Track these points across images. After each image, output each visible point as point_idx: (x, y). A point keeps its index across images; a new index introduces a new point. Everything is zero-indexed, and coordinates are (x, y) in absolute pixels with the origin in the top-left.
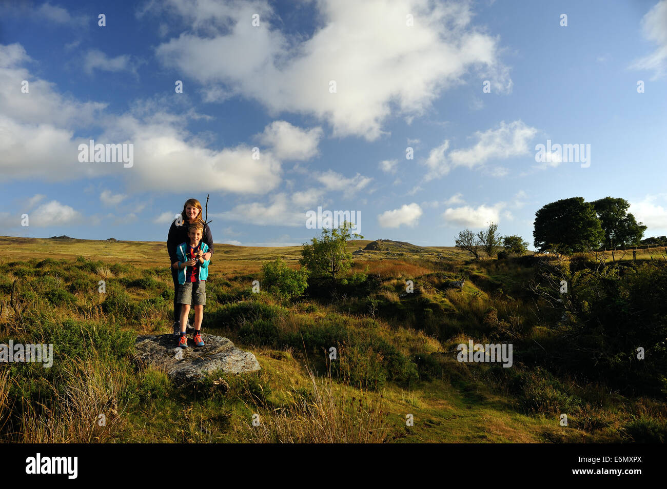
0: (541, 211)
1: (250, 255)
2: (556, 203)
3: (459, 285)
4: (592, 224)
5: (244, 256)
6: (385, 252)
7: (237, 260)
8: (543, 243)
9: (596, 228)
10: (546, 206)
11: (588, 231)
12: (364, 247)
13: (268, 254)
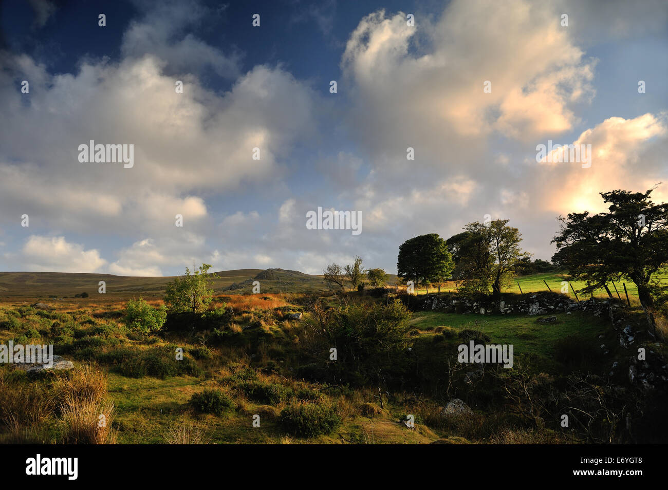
0: (404, 245)
1: (132, 286)
2: (416, 239)
3: (296, 317)
4: (444, 257)
5: (128, 287)
6: (275, 281)
7: (118, 291)
8: (406, 274)
9: (447, 261)
10: (407, 241)
11: (440, 263)
12: (255, 276)
13: (152, 284)
